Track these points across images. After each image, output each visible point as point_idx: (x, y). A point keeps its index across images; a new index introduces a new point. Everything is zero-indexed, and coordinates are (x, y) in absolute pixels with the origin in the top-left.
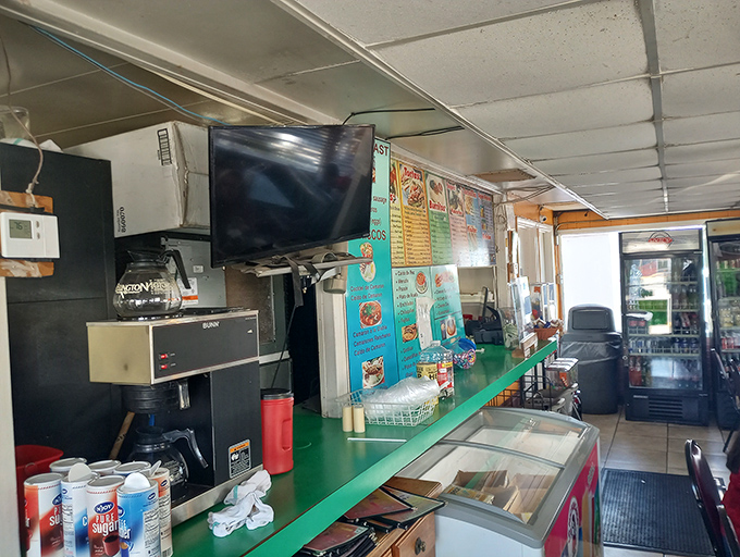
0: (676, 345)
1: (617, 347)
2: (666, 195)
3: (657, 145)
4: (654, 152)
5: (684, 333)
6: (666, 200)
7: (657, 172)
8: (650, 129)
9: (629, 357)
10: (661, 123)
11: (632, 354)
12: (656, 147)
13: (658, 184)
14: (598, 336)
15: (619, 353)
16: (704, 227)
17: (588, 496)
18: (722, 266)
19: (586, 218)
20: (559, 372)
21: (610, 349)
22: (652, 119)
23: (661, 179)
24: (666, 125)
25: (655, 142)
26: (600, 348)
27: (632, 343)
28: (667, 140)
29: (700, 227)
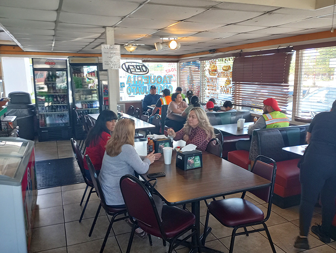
0: (59, 108)
1: (33, 111)
2: (54, 43)
3: (56, 21)
4: (54, 24)
5: (62, 103)
6: (53, 45)
7: (53, 33)
8: (55, 14)
9: (39, 114)
10: (60, 13)
11: (40, 113)
12: (55, 22)
13: (52, 38)
14: (24, 106)
15: (34, 113)
16: (68, 59)
17: (32, 167)
18: (75, 76)
19: (14, 50)
20: (8, 122)
21: (30, 112)
22: (57, 10)
23: (54, 36)
24: (61, 14)
25: (55, 19)
26: (25, 111)
27: (40, 108)
28: (60, 19)
29: (66, 59)
